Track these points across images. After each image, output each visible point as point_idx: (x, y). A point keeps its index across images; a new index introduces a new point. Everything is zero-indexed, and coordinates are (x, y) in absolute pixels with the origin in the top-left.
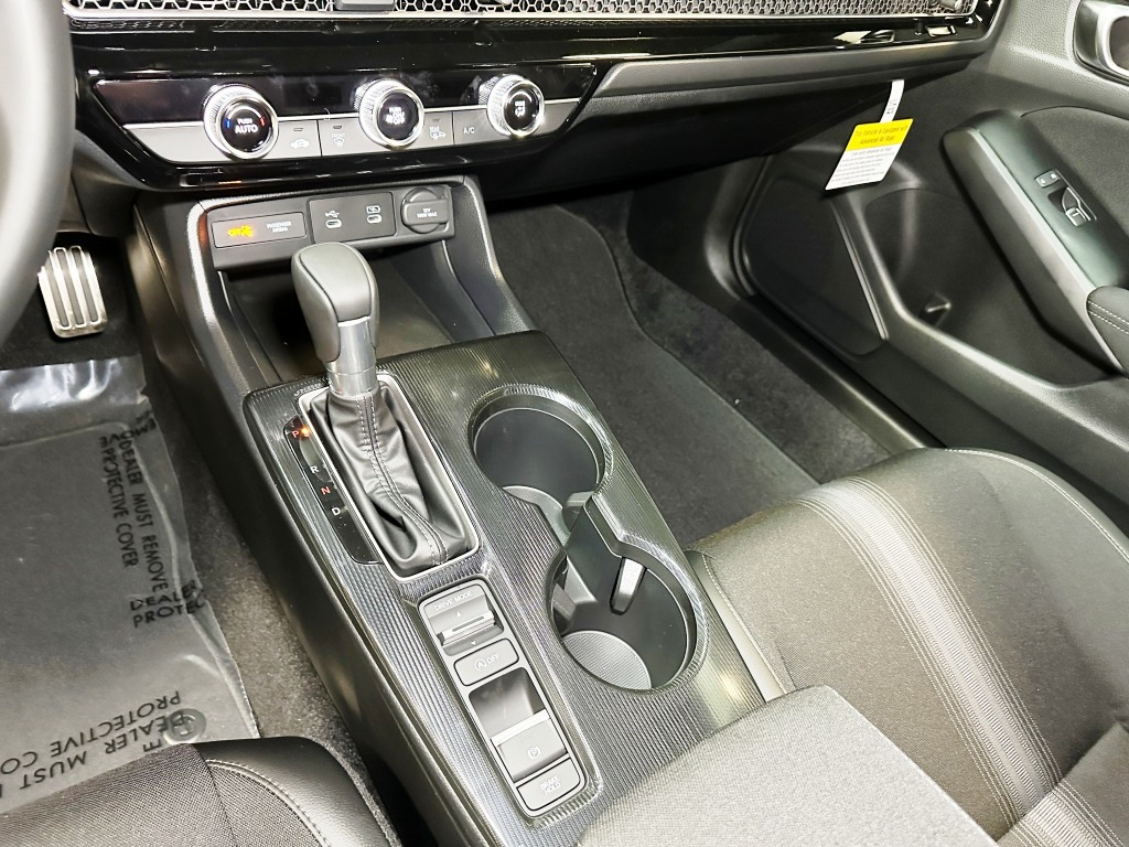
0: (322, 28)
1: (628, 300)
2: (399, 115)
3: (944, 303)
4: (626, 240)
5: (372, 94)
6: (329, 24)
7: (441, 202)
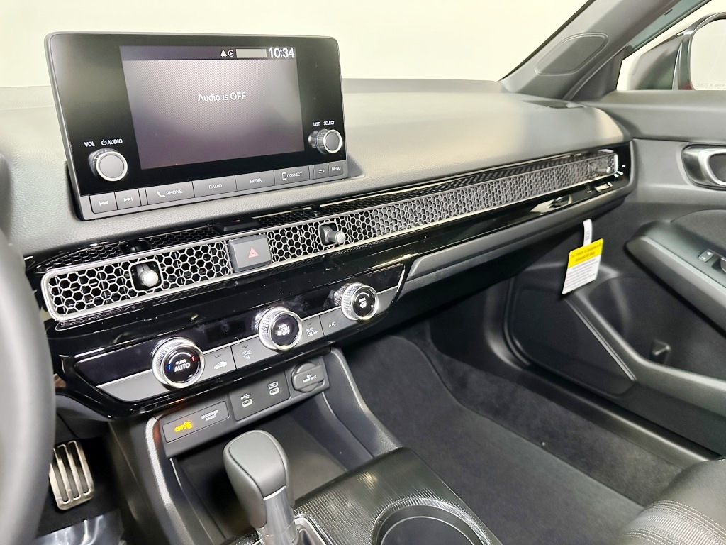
0: (227, 285)
1: (445, 384)
2: (285, 329)
3: (665, 347)
4: (432, 345)
5: (266, 319)
6: (231, 281)
7: (318, 367)
